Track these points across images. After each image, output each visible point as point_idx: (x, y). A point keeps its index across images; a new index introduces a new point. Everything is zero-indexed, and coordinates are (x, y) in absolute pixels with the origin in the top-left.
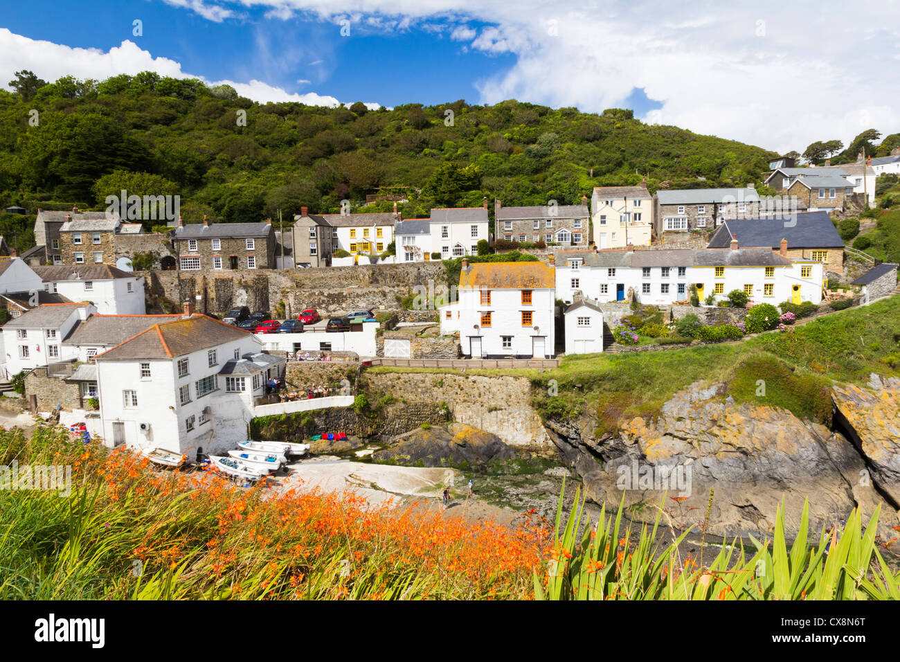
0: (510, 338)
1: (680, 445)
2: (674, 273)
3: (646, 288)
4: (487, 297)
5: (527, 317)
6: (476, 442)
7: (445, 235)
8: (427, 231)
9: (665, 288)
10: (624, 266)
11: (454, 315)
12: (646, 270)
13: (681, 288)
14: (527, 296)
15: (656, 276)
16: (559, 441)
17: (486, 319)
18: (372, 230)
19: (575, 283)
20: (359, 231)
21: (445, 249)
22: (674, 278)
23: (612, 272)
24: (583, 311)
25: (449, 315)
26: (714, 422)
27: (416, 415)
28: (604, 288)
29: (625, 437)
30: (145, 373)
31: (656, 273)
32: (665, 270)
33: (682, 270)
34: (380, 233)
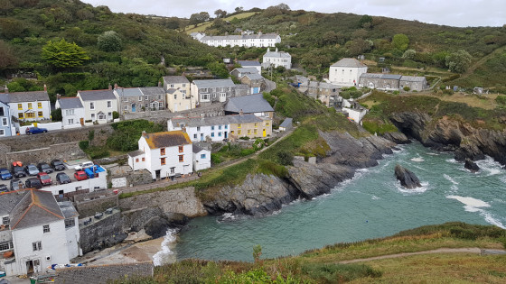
0: (173, 168)
2: (223, 127)
3: (213, 135)
4: (163, 151)
5: (181, 158)
7: (92, 107)
8: (81, 106)
9: (220, 134)
10: (203, 126)
11: (140, 160)
12: (213, 127)
13: (226, 133)
14: (181, 149)
15: (216, 130)
16: (209, 209)
17: (163, 161)
18: (34, 104)
20: (24, 105)
21: (93, 115)
23: (198, 129)
24: (202, 152)
25: (137, 160)
26: (261, 190)
27: (148, 214)
28: (195, 136)
30: (46, 230)
31: (216, 128)
32: (220, 127)
33: (226, 127)
34: (40, 105)
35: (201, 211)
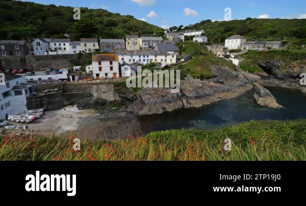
0: (107, 74)
1: (149, 96)
2: (146, 57)
3: (140, 60)
4: (100, 63)
5: (111, 68)
6: (100, 101)
8: (80, 45)
9: (144, 60)
10: (135, 55)
11: (91, 68)
12: (140, 56)
13: (148, 60)
14: (111, 63)
15: (142, 58)
16: (122, 99)
17: (100, 69)
18: (62, 44)
19: (123, 59)
20: (58, 44)
21: (86, 50)
22: (146, 58)
23: (132, 56)
24: (126, 66)
25: (89, 68)
27: (82, 96)
28: (130, 60)
29: (137, 96)
31: (142, 57)
32: (144, 56)
33: (148, 56)
34: (64, 45)
35: (117, 99)
